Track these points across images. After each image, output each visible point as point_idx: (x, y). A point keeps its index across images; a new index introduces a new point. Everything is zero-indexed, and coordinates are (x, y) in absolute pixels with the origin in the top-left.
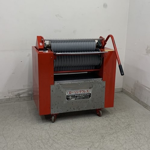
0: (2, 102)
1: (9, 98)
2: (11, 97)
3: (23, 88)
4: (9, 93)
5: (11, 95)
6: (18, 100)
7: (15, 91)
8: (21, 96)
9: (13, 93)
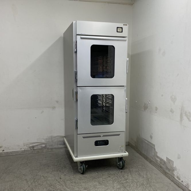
0: (18, 154)
1: (25, 150)
2: (26, 150)
3: (36, 141)
4: (24, 145)
5: (26, 148)
6: (33, 152)
7: (30, 144)
8: (35, 148)
9: (28, 146)
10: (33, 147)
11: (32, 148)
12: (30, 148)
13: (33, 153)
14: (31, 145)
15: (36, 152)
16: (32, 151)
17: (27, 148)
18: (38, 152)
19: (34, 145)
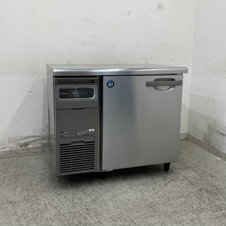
1: (11, 151)
2: (14, 149)
4: (10, 142)
9: (17, 142)
10: (26, 144)
11: (24, 147)
12: (20, 146)
13: (27, 154)
14: (22, 142)
15: (32, 153)
16: (24, 152)
17: (15, 146)
18: (35, 153)
19: (28, 140)
